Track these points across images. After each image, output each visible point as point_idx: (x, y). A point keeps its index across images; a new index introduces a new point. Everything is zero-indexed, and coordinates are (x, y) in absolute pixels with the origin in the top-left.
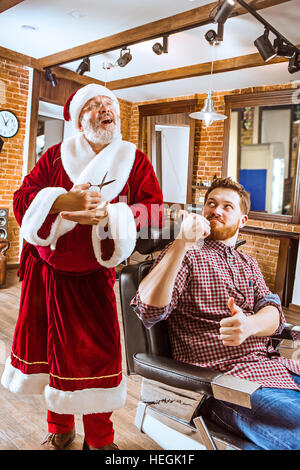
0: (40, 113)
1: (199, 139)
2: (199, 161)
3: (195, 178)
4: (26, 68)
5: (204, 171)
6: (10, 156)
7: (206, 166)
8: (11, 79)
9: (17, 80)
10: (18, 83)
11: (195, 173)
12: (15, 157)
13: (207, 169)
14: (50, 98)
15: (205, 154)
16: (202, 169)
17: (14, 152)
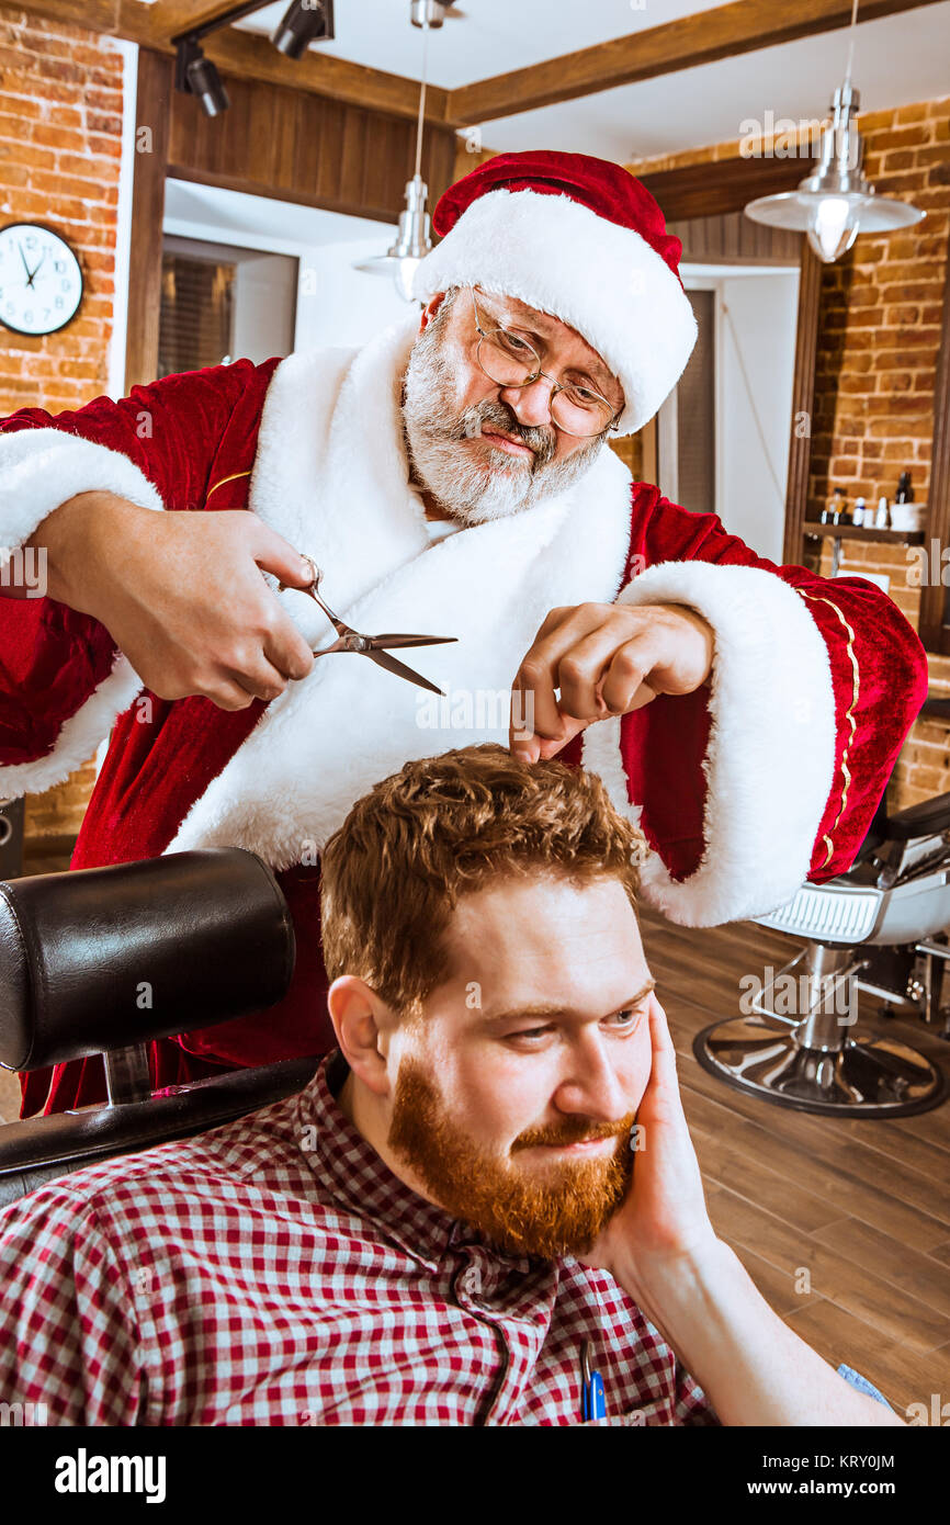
0: (170, 225)
1: (843, 321)
2: (843, 414)
3: (822, 488)
4: (108, 44)
5: (859, 459)
7: (868, 437)
8: (50, 94)
9: (72, 97)
10: (80, 108)
11: (818, 468)
13: (871, 450)
14: (212, 165)
15: (865, 384)
16: (851, 449)
17: (68, 391)
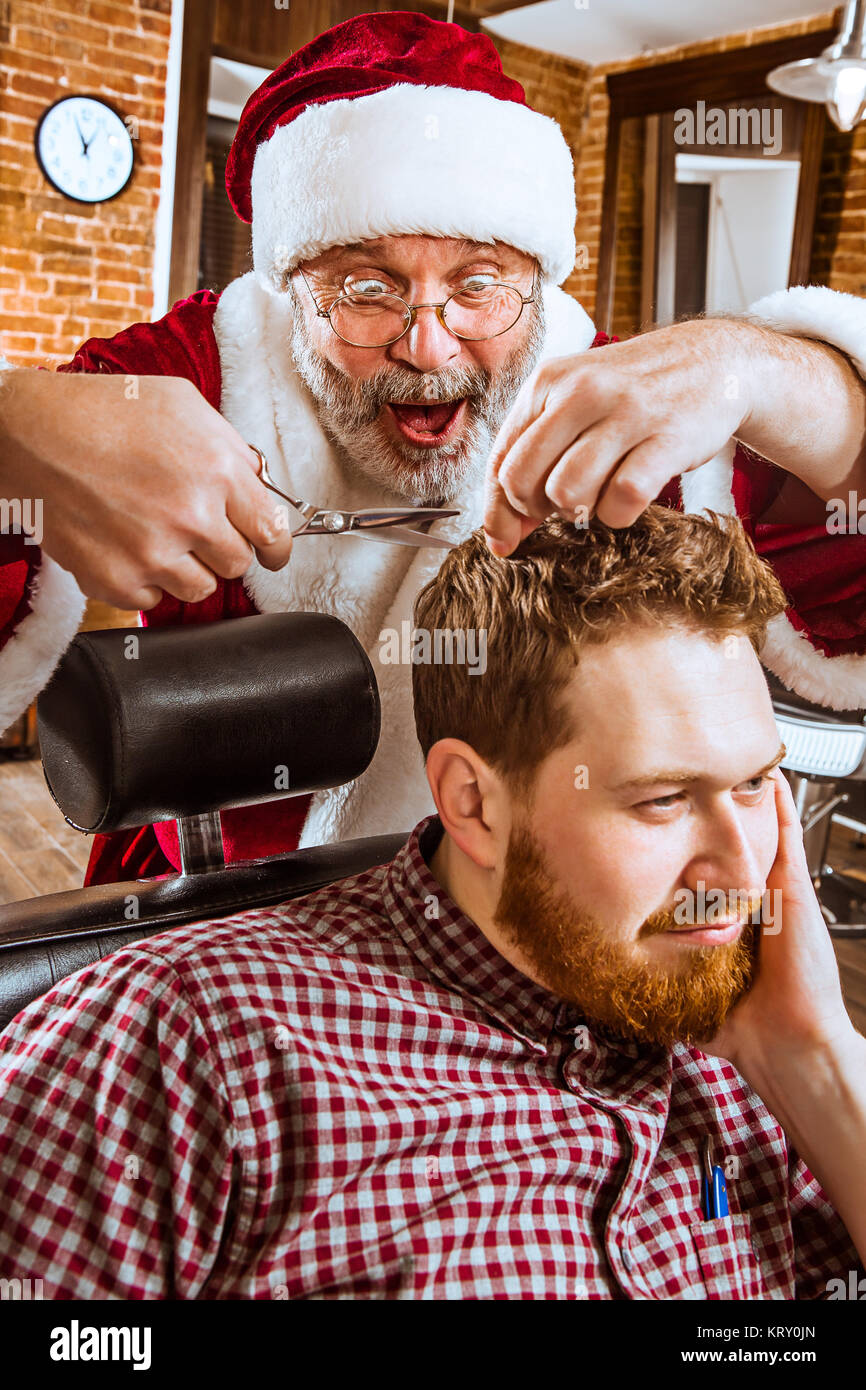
0: (215, 107)
1: (839, 205)
6: (104, 273)
12: (124, 276)
14: (254, 47)
17: (119, 256)
